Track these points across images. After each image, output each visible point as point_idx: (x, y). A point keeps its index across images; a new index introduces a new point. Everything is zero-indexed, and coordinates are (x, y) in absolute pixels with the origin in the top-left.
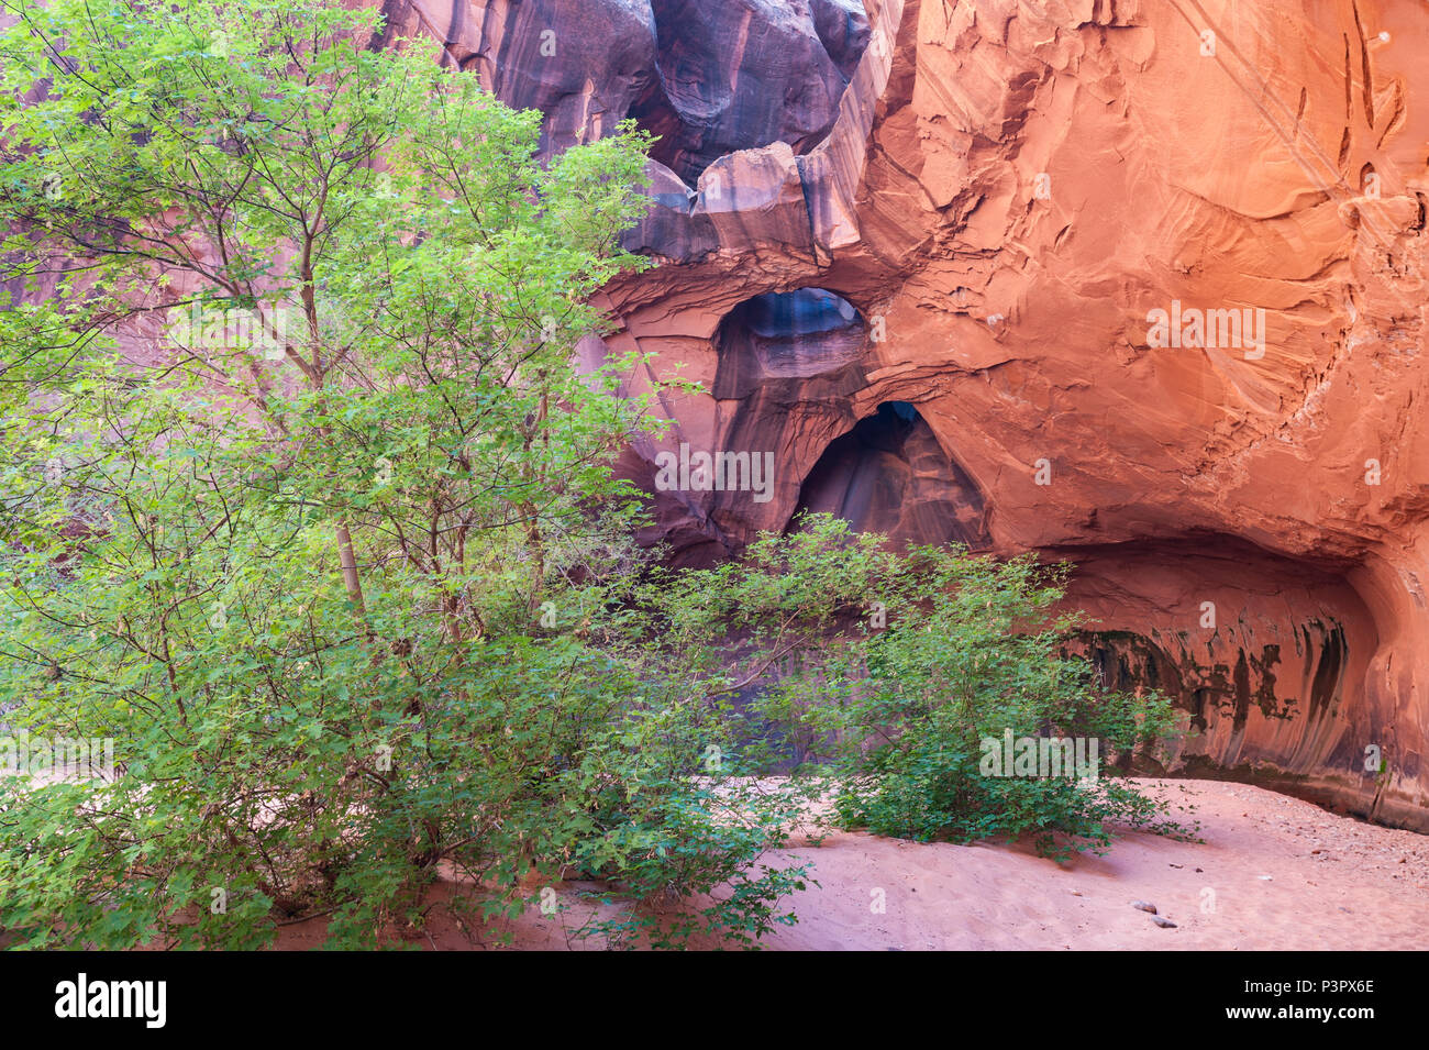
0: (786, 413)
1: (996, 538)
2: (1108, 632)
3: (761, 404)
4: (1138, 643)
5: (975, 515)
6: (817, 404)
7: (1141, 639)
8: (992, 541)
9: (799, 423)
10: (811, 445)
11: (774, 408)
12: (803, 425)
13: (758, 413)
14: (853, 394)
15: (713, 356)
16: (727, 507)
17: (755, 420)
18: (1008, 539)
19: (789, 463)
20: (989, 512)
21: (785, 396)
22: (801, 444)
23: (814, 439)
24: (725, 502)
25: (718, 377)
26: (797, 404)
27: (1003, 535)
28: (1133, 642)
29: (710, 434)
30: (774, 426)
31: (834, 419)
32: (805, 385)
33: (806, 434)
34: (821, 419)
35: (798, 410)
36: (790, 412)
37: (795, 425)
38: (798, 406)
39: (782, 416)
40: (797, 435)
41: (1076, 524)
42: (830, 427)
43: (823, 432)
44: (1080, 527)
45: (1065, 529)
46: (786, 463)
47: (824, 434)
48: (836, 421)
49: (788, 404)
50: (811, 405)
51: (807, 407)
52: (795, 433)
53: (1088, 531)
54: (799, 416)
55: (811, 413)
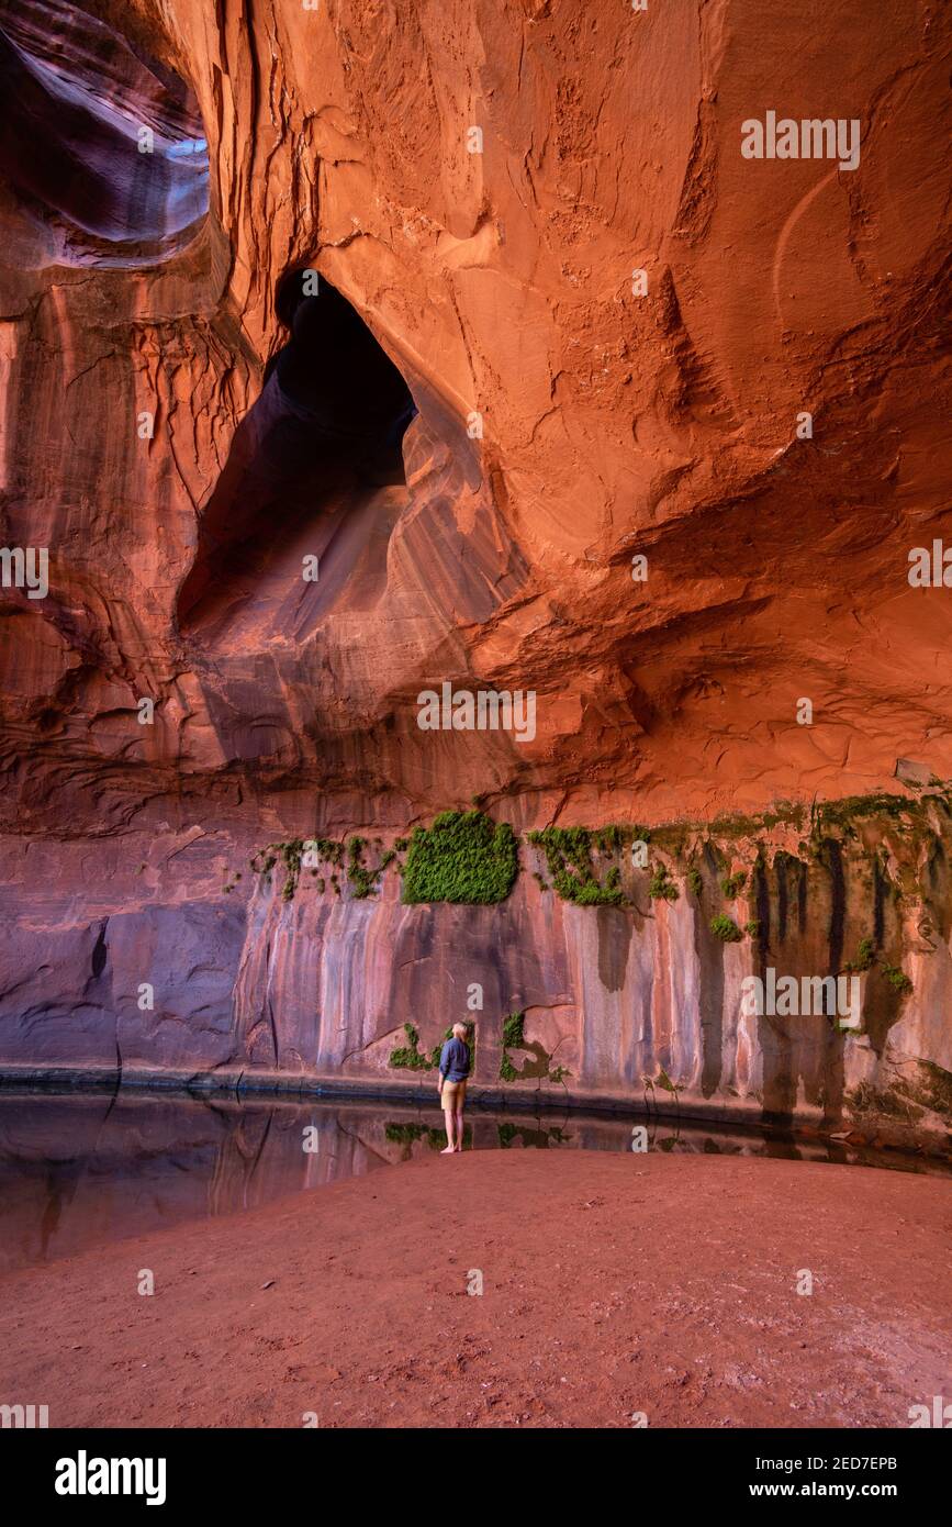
0: (128, 358)
1: (534, 559)
5: (477, 500)
6: (175, 328)
8: (527, 567)
9: (162, 382)
10: (201, 433)
11: (96, 346)
12: (171, 392)
13: (69, 358)
14: (226, 292)
17: (68, 373)
18: (559, 554)
19: (166, 471)
20: (496, 482)
21: (107, 313)
22: (183, 423)
23: (203, 421)
26: (135, 328)
30: (112, 389)
31: (222, 369)
32: (143, 289)
33: (184, 408)
34: (198, 371)
35: (147, 348)
36: (133, 354)
37: (154, 387)
38: (144, 339)
39: (120, 363)
40: (166, 411)
41: (655, 406)
42: (222, 389)
43: (215, 403)
44: (670, 415)
45: (636, 440)
46: (158, 470)
47: (219, 408)
48: (229, 373)
49: (116, 330)
50: (165, 335)
51: (163, 343)
52: (160, 406)
53: (691, 427)
54: (154, 362)
55: (174, 356)
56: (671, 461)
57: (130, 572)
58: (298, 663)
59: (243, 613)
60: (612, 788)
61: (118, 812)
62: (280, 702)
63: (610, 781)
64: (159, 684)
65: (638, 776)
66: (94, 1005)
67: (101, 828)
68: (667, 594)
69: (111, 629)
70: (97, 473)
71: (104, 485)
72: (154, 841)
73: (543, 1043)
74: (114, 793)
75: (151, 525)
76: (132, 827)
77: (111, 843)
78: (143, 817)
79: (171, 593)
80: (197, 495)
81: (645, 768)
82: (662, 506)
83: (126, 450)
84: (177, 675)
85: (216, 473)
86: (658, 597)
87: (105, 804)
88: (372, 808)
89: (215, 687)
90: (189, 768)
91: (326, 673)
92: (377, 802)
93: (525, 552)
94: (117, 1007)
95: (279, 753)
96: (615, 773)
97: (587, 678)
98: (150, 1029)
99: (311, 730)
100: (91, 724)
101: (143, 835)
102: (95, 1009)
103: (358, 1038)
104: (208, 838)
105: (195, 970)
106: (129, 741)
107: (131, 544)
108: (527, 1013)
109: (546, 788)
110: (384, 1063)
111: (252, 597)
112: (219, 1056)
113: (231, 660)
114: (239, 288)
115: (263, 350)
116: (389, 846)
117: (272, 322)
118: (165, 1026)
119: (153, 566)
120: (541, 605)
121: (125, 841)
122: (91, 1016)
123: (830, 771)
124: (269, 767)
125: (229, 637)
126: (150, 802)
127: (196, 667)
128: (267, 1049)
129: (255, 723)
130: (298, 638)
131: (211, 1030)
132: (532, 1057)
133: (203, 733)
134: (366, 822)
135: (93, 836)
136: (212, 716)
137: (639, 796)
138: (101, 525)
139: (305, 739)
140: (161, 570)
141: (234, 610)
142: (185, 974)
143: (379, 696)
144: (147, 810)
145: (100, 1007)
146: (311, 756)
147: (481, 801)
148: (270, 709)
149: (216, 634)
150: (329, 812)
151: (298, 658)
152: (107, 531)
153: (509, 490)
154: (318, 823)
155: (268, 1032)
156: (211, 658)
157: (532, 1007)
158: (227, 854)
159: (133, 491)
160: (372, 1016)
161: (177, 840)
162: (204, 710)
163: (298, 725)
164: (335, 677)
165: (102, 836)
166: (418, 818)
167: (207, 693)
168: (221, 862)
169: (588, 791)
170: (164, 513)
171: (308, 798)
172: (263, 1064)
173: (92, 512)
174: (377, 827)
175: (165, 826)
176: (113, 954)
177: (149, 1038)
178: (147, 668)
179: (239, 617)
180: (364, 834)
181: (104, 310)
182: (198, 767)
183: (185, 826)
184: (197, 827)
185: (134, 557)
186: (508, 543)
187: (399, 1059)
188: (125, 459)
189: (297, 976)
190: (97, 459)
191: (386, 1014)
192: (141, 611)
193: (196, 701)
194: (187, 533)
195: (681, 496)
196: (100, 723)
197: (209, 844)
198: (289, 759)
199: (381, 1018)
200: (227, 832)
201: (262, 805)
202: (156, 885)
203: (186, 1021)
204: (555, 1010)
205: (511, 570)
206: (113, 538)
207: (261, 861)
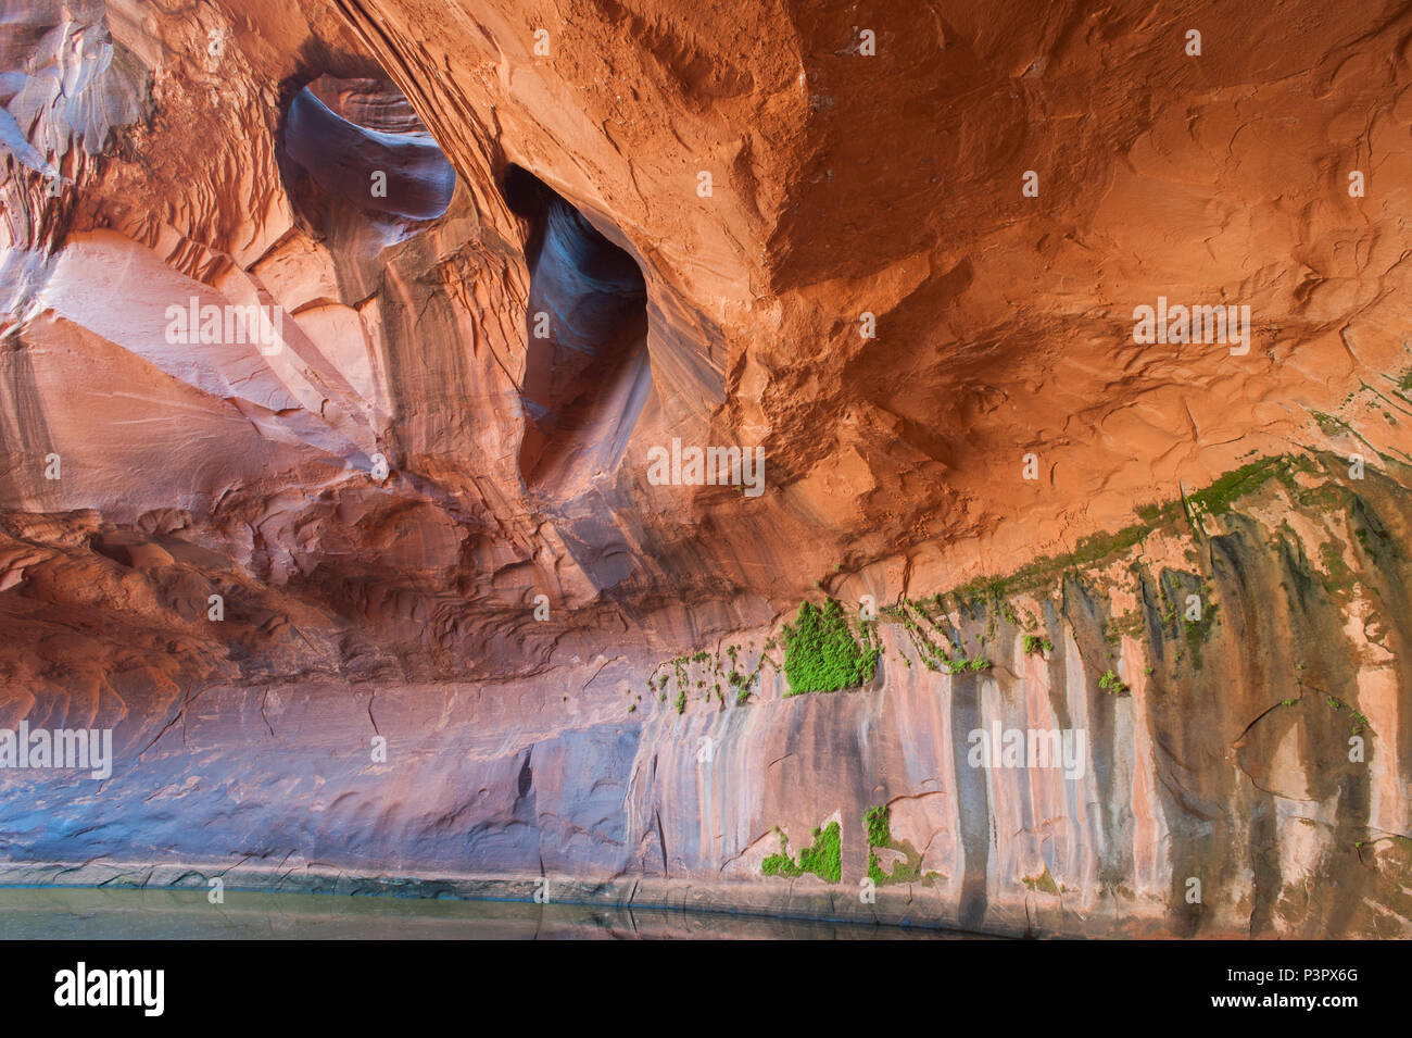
0: (443, 291)
1: (721, 320)
2: (1217, 485)
3: (404, 291)
4: (1302, 479)
5: (656, 285)
6: (462, 256)
7: (1305, 464)
8: (719, 330)
9: (469, 299)
10: (506, 326)
11: (422, 290)
12: (477, 304)
13: (410, 307)
14: (479, 212)
15: (323, 253)
16: (423, 450)
17: (414, 318)
18: (736, 305)
19: (489, 366)
21: (420, 265)
22: (491, 325)
23: (504, 317)
24: (415, 443)
25: (340, 277)
26: (440, 268)
27: (723, 301)
28: (1290, 484)
29: (366, 358)
30: (441, 318)
31: (501, 271)
32: (438, 237)
33: (489, 313)
34: (487, 280)
35: (453, 278)
36: (446, 287)
37: (466, 306)
38: (448, 273)
39: (441, 297)
40: (478, 320)
41: (671, 105)
42: (507, 287)
43: (506, 300)
44: (687, 104)
45: (690, 151)
46: (484, 366)
47: (510, 302)
48: (506, 273)
49: (429, 274)
50: (459, 263)
51: (461, 269)
52: (473, 318)
53: (715, 105)
54: (459, 287)
55: (470, 277)
56: (728, 151)
57: (482, 452)
58: (615, 490)
59: (578, 461)
60: (952, 540)
61: (539, 653)
62: (616, 529)
63: (944, 533)
64: (530, 537)
65: (971, 520)
66: (522, 823)
67: (528, 668)
68: (851, 302)
69: (484, 501)
70: (445, 383)
71: (451, 391)
72: (571, 674)
73: (914, 841)
74: (532, 637)
75: (488, 409)
76: (552, 664)
77: (538, 680)
78: (559, 655)
79: (513, 460)
80: (515, 376)
81: (975, 510)
82: (762, 207)
83: (460, 359)
84: (539, 526)
85: (523, 353)
86: (843, 310)
87: (527, 649)
88: (735, 611)
89: (567, 529)
90: (574, 605)
91: (639, 494)
92: (737, 605)
93: (710, 316)
94: (539, 823)
95: (635, 575)
96: (944, 523)
97: (845, 426)
98: (564, 843)
99: (649, 548)
100: (493, 582)
101: (562, 670)
102: (523, 827)
103: (733, 844)
104: (614, 664)
105: (596, 785)
106: (523, 591)
107: (480, 429)
108: (894, 807)
109: (883, 557)
110: (756, 870)
111: (582, 446)
112: (616, 867)
113: (571, 503)
114: (483, 205)
115: (518, 244)
116: (760, 649)
117: (512, 219)
118: (576, 839)
119: (497, 442)
120: (752, 363)
121: (549, 677)
122: (521, 833)
123: (1183, 451)
124: (633, 592)
125: (569, 485)
126: (560, 641)
127: (548, 516)
128: (657, 859)
129: (605, 554)
130: (611, 469)
131: (609, 841)
132: (903, 858)
133: (573, 570)
134: (734, 627)
135: (524, 676)
136: (573, 555)
137: (985, 541)
138: (456, 422)
139: (648, 558)
140: (503, 444)
141: (571, 460)
142: (588, 790)
143: (688, 502)
144: (560, 648)
145: (526, 824)
146: (658, 572)
147: (825, 585)
148: (610, 538)
149: (558, 485)
150: (700, 623)
151: (614, 487)
152: (461, 425)
153: (672, 264)
154: (692, 636)
155: (657, 842)
156: (557, 505)
157: (898, 799)
158: (628, 677)
159: (471, 387)
160: (746, 822)
161: (589, 670)
162: (567, 551)
163: (637, 548)
164: (648, 495)
165: (531, 675)
166: (779, 615)
167: (564, 537)
168: (625, 685)
169: (928, 550)
170: (495, 398)
171: (677, 612)
172: (653, 874)
173: (449, 412)
174: (745, 630)
175: (576, 660)
176: (535, 776)
177: (563, 851)
178: (518, 526)
179: (575, 466)
180: (736, 639)
181: (419, 264)
182: (581, 602)
183: (591, 658)
184: (601, 657)
185: (483, 439)
186: (695, 315)
187: (772, 866)
188: (461, 366)
189: (679, 784)
190: (443, 374)
191: (758, 817)
192: (496, 480)
193: (559, 545)
194: (514, 409)
195: (766, 185)
196: (499, 581)
197: (613, 670)
198: (643, 579)
199: (753, 823)
200: (624, 657)
201: (643, 628)
202: (576, 712)
203: (591, 833)
204: (923, 800)
205: (712, 340)
206: (467, 429)
207: (656, 680)
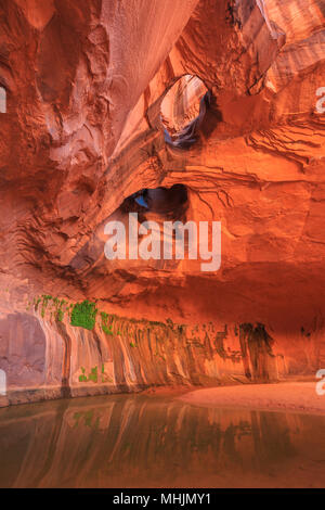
0: (150, 156)
2: (154, 322)
3: (151, 140)
9: (147, 167)
10: (138, 183)
13: (146, 143)
17: (141, 146)
23: (141, 181)
73: (107, 373)
89: (91, 244)
94: (11, 359)
105: (34, 343)
108: (104, 364)
109: (112, 302)
110: (77, 380)
114: (173, 174)
115: (163, 185)
116: (69, 305)
118: (26, 368)
125: (100, 231)
127: (92, 235)
129: (87, 258)
131: (39, 370)
132: (106, 376)
133: (72, 253)
136: (80, 250)
139: (90, 270)
146: (85, 274)
148: (94, 258)
156: (96, 235)
167: (87, 245)
171: (65, 283)
172: (50, 383)
180: (66, 299)
187: (81, 379)
198: (80, 272)
199: (76, 365)
203: (32, 366)
205: (173, 266)
207: (37, 299)
